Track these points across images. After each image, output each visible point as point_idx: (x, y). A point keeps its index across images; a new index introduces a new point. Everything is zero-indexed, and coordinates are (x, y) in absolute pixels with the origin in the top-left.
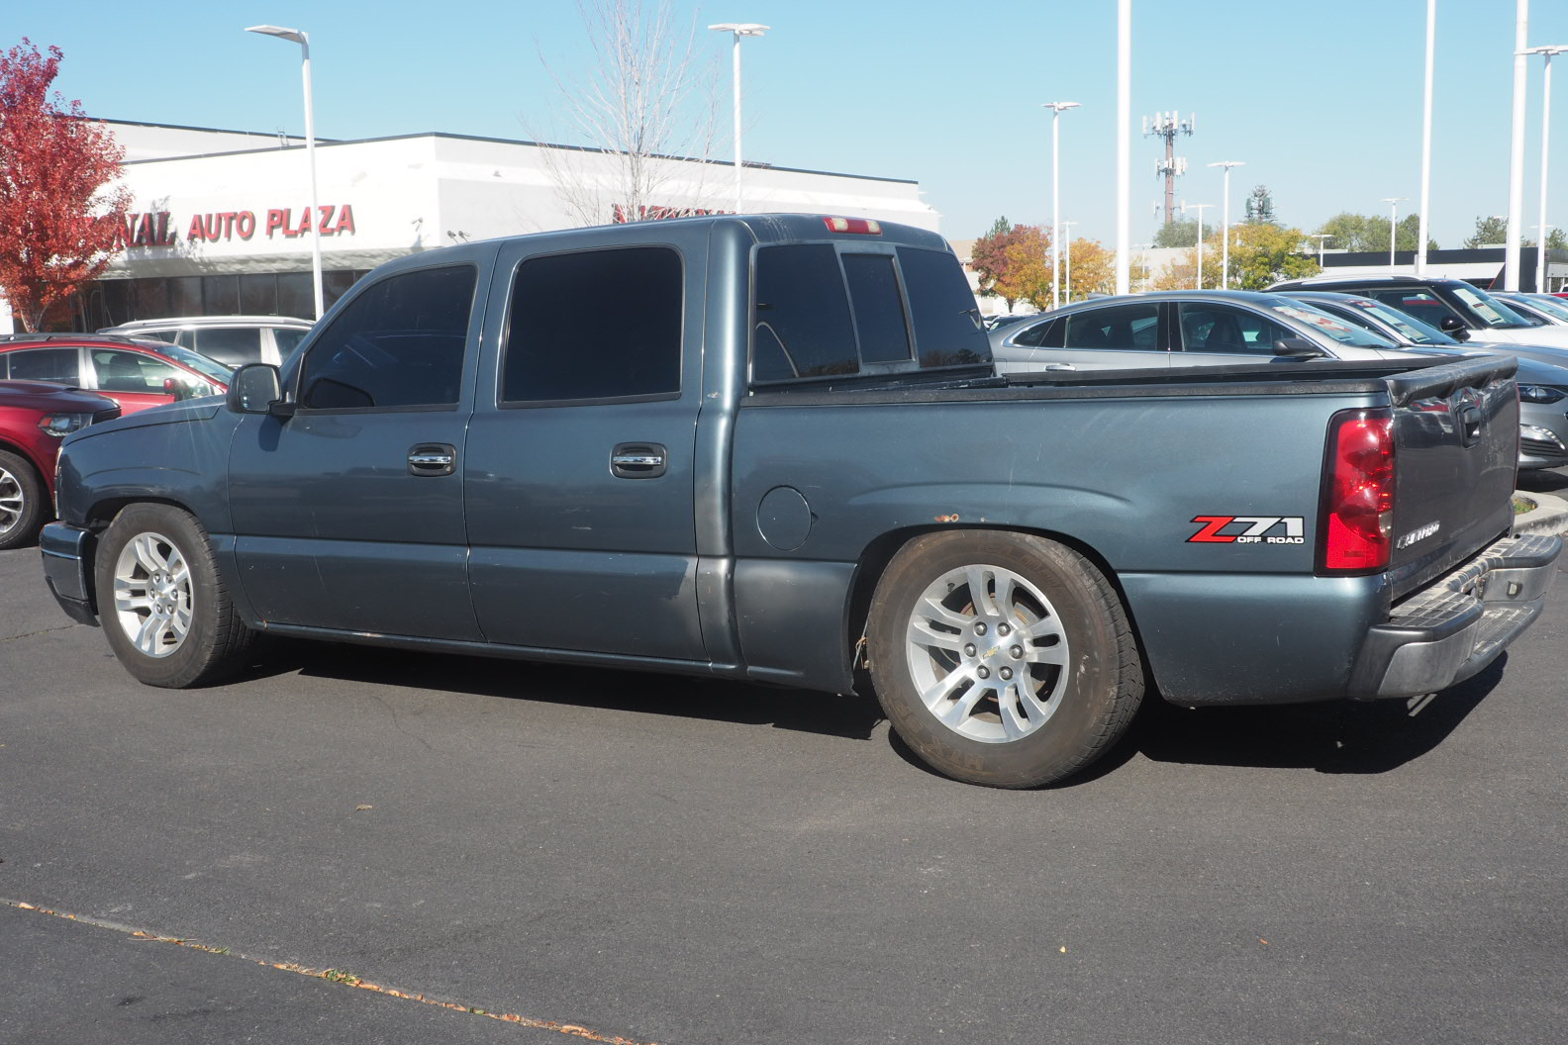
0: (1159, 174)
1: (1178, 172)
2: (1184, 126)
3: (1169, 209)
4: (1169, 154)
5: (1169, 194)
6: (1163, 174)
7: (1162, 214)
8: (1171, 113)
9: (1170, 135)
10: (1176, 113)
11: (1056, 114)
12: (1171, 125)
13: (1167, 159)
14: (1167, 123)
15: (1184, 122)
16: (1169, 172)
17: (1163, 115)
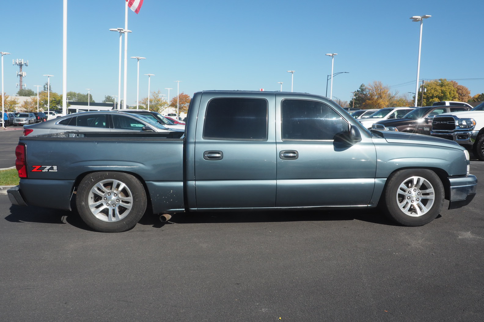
0: (18, 76)
1: (24, 76)
2: (25, 63)
3: (21, 86)
4: (21, 70)
5: (21, 81)
6: (19, 76)
7: (19, 87)
8: (21, 60)
9: (21, 65)
10: (23, 60)
11: (3, 55)
12: (21, 63)
13: (20, 72)
14: (20, 62)
15: (25, 62)
16: (21, 76)
17: (19, 60)
